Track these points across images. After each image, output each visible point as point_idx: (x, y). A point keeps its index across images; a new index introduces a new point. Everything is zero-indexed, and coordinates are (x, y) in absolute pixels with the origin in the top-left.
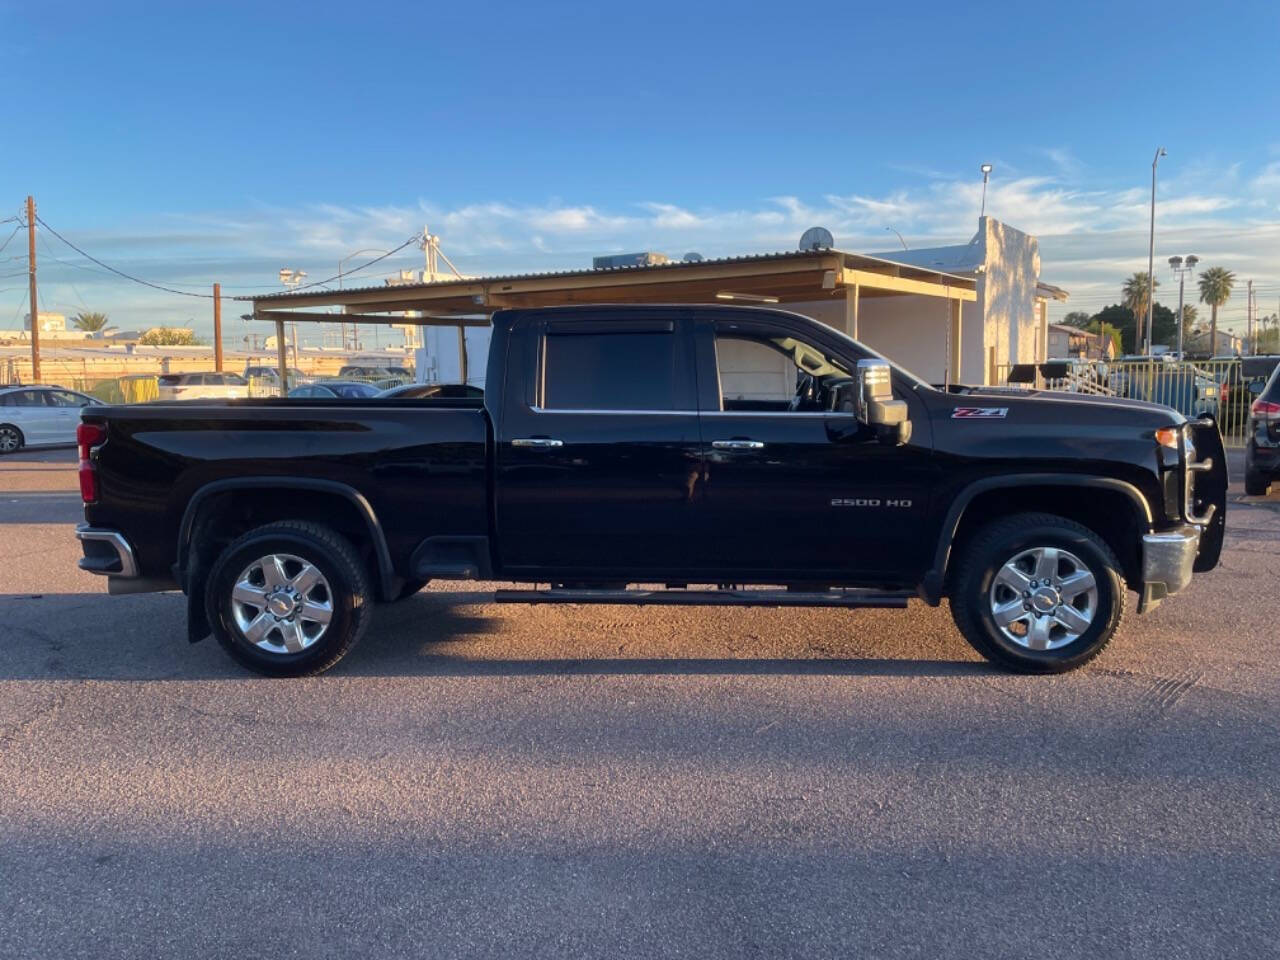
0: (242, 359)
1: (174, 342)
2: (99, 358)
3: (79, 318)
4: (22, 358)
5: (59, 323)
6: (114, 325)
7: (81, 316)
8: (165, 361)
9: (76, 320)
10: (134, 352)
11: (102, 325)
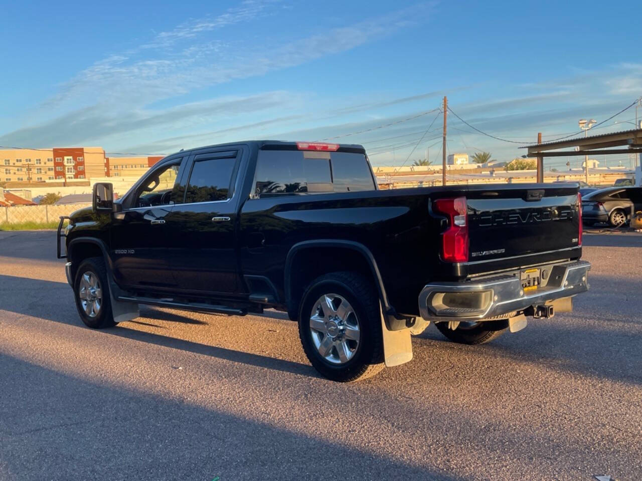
0: (554, 177)
1: (522, 169)
2: (475, 179)
3: (475, 156)
4: (438, 181)
5: (465, 159)
6: (495, 159)
7: (477, 155)
8: (510, 179)
9: (473, 157)
10: (494, 175)
11: (487, 160)
